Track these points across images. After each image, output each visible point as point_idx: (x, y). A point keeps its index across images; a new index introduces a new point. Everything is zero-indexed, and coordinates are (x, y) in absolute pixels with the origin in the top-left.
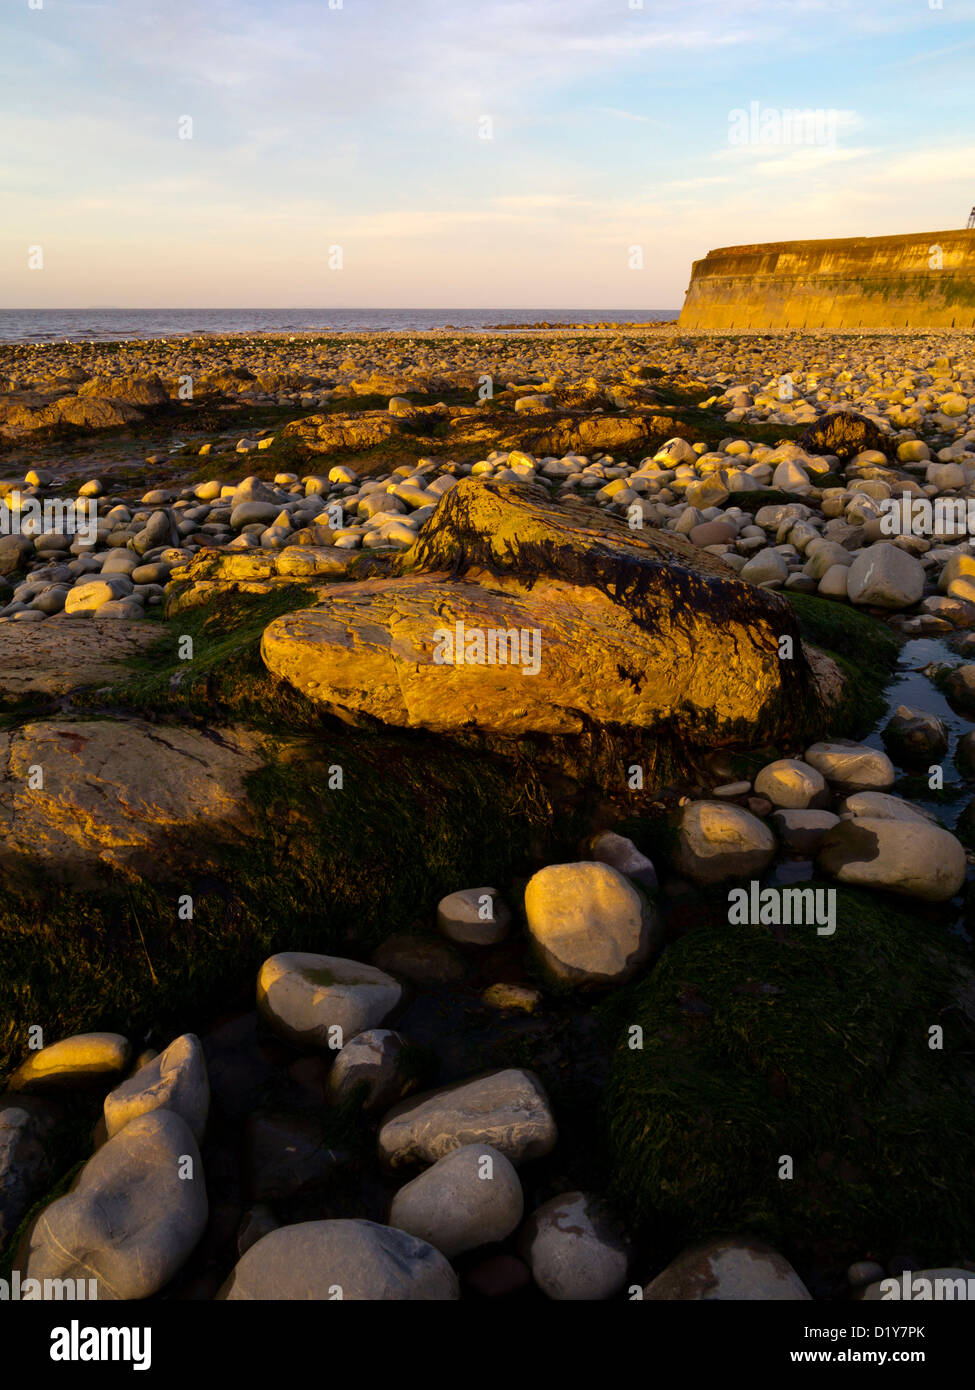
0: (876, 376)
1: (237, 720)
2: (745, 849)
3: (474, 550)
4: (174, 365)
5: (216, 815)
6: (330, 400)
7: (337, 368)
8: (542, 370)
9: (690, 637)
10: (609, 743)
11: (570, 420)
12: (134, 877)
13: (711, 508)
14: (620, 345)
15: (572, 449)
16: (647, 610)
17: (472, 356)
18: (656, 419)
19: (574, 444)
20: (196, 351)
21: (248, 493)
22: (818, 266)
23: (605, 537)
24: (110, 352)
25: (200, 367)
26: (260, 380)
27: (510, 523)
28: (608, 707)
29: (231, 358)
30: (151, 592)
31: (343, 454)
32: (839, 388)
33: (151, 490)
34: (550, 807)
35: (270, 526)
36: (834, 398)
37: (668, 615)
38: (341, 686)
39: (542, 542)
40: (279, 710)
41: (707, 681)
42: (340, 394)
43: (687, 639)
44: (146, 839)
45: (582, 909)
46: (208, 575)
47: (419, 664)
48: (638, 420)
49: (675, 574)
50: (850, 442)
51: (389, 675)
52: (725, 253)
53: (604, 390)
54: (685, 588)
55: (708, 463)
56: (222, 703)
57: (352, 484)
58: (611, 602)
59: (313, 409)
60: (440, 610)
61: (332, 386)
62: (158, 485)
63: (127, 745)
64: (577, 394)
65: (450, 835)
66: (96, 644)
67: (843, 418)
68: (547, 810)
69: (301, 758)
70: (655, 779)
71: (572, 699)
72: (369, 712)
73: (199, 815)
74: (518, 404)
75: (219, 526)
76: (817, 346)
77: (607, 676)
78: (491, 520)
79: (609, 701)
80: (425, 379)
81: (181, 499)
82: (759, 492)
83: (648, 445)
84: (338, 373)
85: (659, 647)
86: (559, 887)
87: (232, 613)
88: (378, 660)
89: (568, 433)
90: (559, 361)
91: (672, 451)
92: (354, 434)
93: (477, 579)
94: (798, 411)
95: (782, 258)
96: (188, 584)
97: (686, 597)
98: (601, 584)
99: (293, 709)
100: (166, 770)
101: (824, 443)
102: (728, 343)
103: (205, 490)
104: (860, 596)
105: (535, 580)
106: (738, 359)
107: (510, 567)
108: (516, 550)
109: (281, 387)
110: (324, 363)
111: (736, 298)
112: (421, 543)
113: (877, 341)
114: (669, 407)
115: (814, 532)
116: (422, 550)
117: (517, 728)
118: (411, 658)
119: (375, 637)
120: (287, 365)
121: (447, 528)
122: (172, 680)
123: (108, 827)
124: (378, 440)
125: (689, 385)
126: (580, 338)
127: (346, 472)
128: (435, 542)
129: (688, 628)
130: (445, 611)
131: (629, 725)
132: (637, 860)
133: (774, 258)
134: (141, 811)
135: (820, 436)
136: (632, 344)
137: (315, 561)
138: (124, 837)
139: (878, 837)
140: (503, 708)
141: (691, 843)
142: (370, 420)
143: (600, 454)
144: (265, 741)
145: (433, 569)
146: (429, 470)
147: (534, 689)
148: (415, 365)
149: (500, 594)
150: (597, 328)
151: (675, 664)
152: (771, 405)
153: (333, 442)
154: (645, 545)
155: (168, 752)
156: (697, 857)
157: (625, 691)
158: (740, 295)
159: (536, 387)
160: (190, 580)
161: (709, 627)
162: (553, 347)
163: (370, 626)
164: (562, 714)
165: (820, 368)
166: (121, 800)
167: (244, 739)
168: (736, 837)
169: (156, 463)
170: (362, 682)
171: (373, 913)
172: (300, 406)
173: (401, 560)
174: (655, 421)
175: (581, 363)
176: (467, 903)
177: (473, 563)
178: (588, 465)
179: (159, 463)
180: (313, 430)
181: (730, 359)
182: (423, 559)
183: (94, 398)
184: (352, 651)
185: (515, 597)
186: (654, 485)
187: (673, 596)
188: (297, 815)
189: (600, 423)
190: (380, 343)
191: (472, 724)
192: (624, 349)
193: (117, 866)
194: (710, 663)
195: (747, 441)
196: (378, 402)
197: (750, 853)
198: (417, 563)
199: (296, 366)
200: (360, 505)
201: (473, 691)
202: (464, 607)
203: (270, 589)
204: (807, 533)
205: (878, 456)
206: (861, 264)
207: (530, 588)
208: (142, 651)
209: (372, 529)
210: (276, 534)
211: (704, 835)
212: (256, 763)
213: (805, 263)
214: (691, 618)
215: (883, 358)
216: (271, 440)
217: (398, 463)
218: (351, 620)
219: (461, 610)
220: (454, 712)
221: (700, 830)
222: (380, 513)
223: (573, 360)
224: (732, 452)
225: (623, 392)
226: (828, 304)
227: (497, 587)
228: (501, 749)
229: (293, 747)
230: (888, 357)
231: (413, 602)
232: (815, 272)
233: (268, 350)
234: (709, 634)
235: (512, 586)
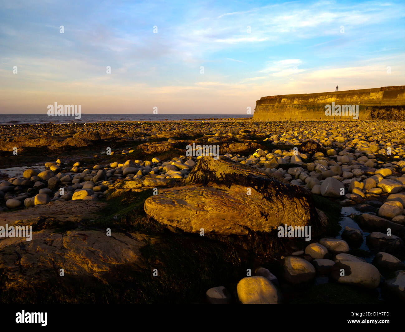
0: (315, 132)
1: (136, 230)
2: (306, 272)
3: (210, 177)
4: (101, 129)
5: (131, 261)
6: (150, 139)
7: (151, 130)
8: (214, 131)
9: (282, 203)
10: (257, 238)
11: (226, 144)
12: (105, 282)
13: (274, 169)
14: (236, 124)
15: (227, 152)
16: (268, 194)
17: (192, 127)
18: (252, 143)
19: (227, 151)
20: (107, 126)
21: (128, 165)
22: (293, 102)
23: (252, 172)
24: (81, 126)
25: (109, 130)
26: (128, 133)
27: (222, 168)
28: (257, 226)
29: (118, 128)
30: (99, 194)
31: (155, 154)
32: (305, 136)
33: (96, 165)
34: (239, 259)
35: (135, 175)
36: (304, 138)
37: (275, 196)
38: (170, 219)
39: (233, 173)
40: (150, 227)
41: (288, 217)
42: (153, 137)
43: (281, 203)
44: (109, 269)
45: (257, 292)
46: (120, 187)
47: (197, 211)
48: (247, 144)
49: (276, 183)
50: (312, 150)
51: (187, 215)
52: (266, 98)
53: (234, 136)
54: (279, 187)
55: (270, 156)
56: (131, 225)
57: (159, 163)
58: (256, 192)
59: (145, 141)
60: (202, 194)
61: (150, 136)
62: (98, 164)
63: (101, 238)
64: (226, 137)
65: (208, 269)
66: (86, 208)
67: (310, 142)
68: (239, 260)
69: (158, 242)
70: (272, 250)
71: (246, 223)
72: (179, 228)
73: (126, 261)
74: (209, 140)
75: (119, 175)
76: (295, 124)
77: (257, 215)
78: (216, 167)
79: (258, 223)
80: (179, 133)
81: (106, 167)
82: (287, 164)
83: (251, 151)
84: (151, 132)
85: (273, 206)
86: (249, 285)
87: (130, 198)
88: (183, 210)
89: (226, 148)
90: (218, 129)
91: (259, 152)
92: (159, 148)
93: (212, 185)
94: (294, 142)
95: (283, 100)
96: (114, 190)
97: (280, 190)
98: (253, 186)
99: (154, 227)
100: (114, 246)
101: (305, 150)
102: (268, 123)
103: (113, 165)
104: (325, 194)
105: (231, 185)
106: (272, 128)
107: (222, 181)
108: (224, 176)
109: (135, 136)
110: (147, 129)
111: (269, 111)
112: (192, 175)
113: (313, 123)
114: (255, 141)
115: (307, 175)
116: (192, 177)
117: (227, 233)
118: (194, 209)
119: (182, 203)
120: (135, 130)
121: (201, 170)
122: (114, 218)
123: (96, 265)
124: (167, 150)
125: (260, 135)
126: (224, 122)
127: (157, 159)
128: (196, 175)
129: (281, 200)
130: (204, 195)
131: (263, 232)
132: (272, 276)
133: (280, 100)
134: (107, 260)
135: (303, 148)
136: (240, 124)
137: (156, 182)
138: (101, 268)
139: (350, 267)
140: (223, 226)
141: (288, 270)
142: (164, 144)
143: (236, 154)
144: (146, 237)
145: (196, 183)
146: (183, 158)
147: (234, 219)
148: (175, 130)
149: (220, 190)
150: (228, 119)
151: (278, 211)
152: (285, 140)
153: (153, 150)
154: (264, 175)
155: (115, 240)
156: (291, 275)
157: (262, 220)
158: (271, 110)
159: (213, 135)
160: (114, 189)
161: (288, 199)
162: (216, 125)
163: (180, 199)
164: (242, 228)
165: (297, 130)
166: (100, 256)
167: (139, 236)
168: (303, 268)
169: (97, 157)
170: (178, 218)
171: (184, 296)
172: (141, 141)
173: (185, 181)
174: (252, 144)
175: (225, 129)
176: (217, 292)
177: (209, 181)
178: (233, 157)
179: (98, 157)
180: (147, 147)
181: (270, 128)
182: (193, 180)
183: (78, 138)
184: (175, 207)
185: (225, 191)
186: (254, 162)
187: (276, 190)
188: (158, 261)
189: (235, 145)
190: (163, 124)
191: (213, 231)
192: (238, 125)
193: (99, 278)
194: (289, 211)
195: (281, 150)
196: (165, 139)
197: (308, 273)
198: (191, 181)
199: (138, 130)
200: (163, 168)
201: (214, 220)
202: (210, 193)
203: (142, 190)
204: (305, 176)
205: (321, 154)
206: (306, 101)
207: (229, 188)
208: (101, 210)
209: (168, 175)
210: (138, 177)
211: (293, 268)
212: (143, 244)
213: (289, 101)
214: (282, 197)
215: (316, 127)
216: (133, 150)
217: (173, 157)
218: (173, 198)
219: (209, 194)
220: (207, 227)
221: (291, 266)
222: (170, 171)
223: (222, 128)
224: (276, 153)
225: (240, 137)
226: (297, 113)
227: (219, 187)
228: (222, 240)
229: (155, 239)
230: (317, 127)
231: (192, 192)
232: (292, 104)
233: (129, 125)
234: (288, 202)
235: (223, 187)
